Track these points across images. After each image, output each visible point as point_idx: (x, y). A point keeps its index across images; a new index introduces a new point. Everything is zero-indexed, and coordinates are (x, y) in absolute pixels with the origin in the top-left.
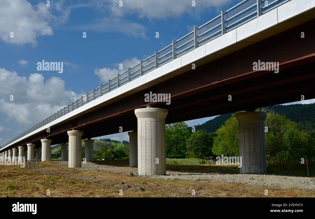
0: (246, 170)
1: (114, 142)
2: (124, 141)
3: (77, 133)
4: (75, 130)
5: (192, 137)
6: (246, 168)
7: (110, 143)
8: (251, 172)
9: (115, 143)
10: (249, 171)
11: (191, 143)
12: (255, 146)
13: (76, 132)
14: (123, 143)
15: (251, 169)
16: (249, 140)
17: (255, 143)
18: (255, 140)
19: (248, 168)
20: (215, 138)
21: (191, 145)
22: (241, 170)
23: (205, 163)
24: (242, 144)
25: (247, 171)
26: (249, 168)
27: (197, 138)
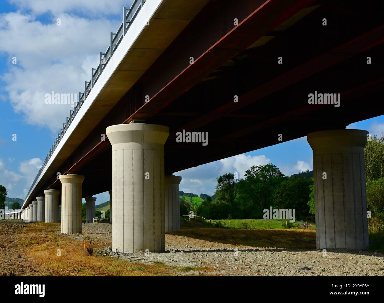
0: (327, 241)
1: (188, 195)
2: (202, 195)
3: (73, 178)
4: (70, 173)
5: (282, 186)
6: (328, 239)
7: (182, 197)
8: (338, 247)
9: (189, 197)
10: (333, 244)
11: (280, 196)
12: (344, 196)
13: (71, 177)
14: (200, 197)
15: (337, 241)
16: (333, 185)
17: (344, 191)
18: (343, 185)
19: (331, 239)
20: (312, 187)
21: (281, 199)
22: (318, 243)
23: (292, 226)
24: (320, 194)
25: (329, 244)
26: (334, 240)
27: (289, 188)
